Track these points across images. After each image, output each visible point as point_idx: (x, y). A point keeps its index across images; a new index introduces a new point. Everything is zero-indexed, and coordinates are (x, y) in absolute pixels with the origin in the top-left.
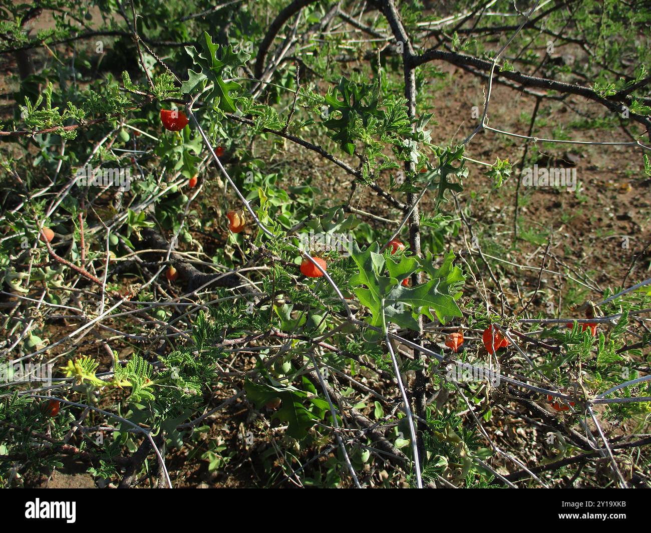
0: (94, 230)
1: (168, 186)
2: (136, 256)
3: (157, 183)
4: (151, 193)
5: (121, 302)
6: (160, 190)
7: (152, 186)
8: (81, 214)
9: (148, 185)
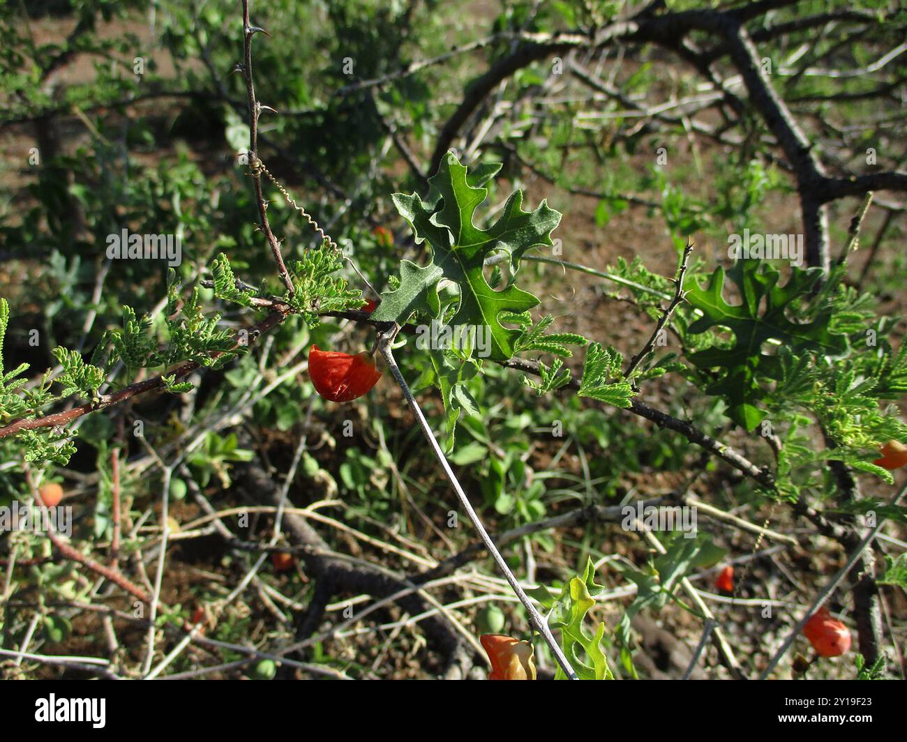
0: (141, 466)
1: (279, 374)
2: (218, 523)
3: (258, 369)
4: (247, 388)
5: (186, 641)
6: (265, 383)
7: (249, 376)
8: (117, 451)
9: (243, 375)
